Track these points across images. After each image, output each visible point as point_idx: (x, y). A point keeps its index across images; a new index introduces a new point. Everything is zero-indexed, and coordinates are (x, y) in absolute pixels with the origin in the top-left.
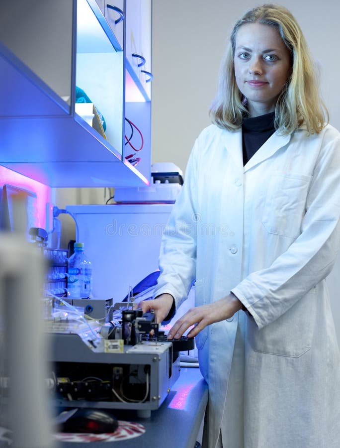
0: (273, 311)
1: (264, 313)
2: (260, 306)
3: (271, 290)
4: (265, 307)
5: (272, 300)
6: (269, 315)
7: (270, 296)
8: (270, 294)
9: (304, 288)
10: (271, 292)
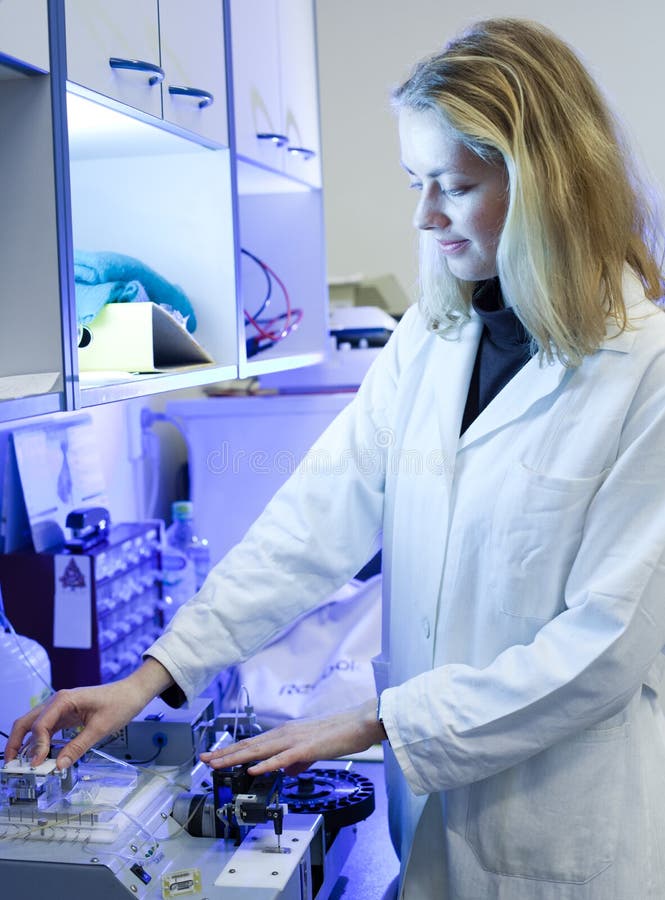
0: (451, 770)
1: (431, 770)
2: (423, 753)
3: (451, 727)
4: (432, 757)
5: (448, 750)
6: (441, 777)
7: (446, 740)
8: (447, 736)
9: (538, 741)
10: (449, 732)
